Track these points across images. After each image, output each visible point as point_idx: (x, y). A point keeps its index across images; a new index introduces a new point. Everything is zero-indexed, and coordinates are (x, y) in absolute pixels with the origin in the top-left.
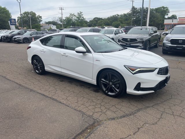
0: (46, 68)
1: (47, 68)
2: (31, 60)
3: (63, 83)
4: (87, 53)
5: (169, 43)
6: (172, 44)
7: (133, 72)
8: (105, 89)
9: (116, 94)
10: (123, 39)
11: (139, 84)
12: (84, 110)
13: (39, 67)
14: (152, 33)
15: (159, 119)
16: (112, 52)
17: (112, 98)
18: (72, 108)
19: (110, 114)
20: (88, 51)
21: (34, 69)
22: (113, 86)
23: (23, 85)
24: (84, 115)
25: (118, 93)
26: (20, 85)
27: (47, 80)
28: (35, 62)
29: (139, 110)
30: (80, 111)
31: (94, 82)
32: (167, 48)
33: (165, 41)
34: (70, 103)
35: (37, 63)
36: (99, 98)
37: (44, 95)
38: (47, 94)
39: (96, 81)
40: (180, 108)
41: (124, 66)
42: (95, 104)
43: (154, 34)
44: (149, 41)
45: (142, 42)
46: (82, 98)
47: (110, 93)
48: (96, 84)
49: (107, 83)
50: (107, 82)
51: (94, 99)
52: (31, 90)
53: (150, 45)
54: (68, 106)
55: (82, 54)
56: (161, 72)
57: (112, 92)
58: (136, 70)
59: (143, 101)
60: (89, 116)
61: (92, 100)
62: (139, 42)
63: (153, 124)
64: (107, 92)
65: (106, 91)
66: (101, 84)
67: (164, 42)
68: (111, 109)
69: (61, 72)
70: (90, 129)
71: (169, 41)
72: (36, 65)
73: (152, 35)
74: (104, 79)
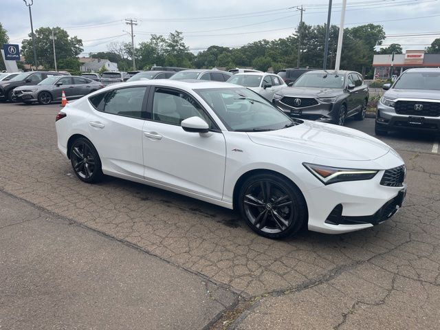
0: (104, 168)
1: (106, 168)
2: (66, 146)
3: (149, 203)
4: (210, 132)
5: (391, 111)
6: (397, 112)
7: (325, 180)
8: (253, 220)
9: (283, 231)
10: (285, 99)
11: (339, 208)
12: (208, 272)
13: (87, 165)
14: (351, 85)
15: (390, 291)
16: (269, 130)
17: (272, 241)
18: (178, 267)
19: (271, 280)
20: (214, 128)
21: (74, 169)
22: (275, 213)
23: (49, 208)
24: (210, 284)
25: (287, 228)
26: (41, 209)
27: (108, 196)
28: (76, 151)
29: (338, 270)
30: (197, 274)
31: (228, 203)
32: (386, 121)
33: (381, 106)
34: (170, 254)
35: (82, 155)
36: (239, 241)
37: (104, 234)
38: (111, 232)
39: (231, 200)
40: (434, 263)
41: (303, 164)
42: (232, 255)
43: (356, 89)
44: (344, 104)
45: (330, 107)
46: (199, 241)
47: (266, 230)
48: (231, 208)
49: (260, 204)
50: (260, 202)
51: (228, 243)
52: (71, 222)
53: (346, 113)
54: (169, 262)
55: (197, 134)
56: (389, 180)
57: (272, 226)
58: (330, 174)
59: (344, 247)
60: (222, 286)
61: (224, 246)
62: (322, 107)
63: (378, 304)
64: (258, 226)
65: (256, 223)
66: (246, 207)
67: (379, 107)
68: (273, 268)
69: (144, 177)
70: (228, 318)
71: (391, 106)
72: (79, 159)
73: (351, 91)
74: (253, 196)
